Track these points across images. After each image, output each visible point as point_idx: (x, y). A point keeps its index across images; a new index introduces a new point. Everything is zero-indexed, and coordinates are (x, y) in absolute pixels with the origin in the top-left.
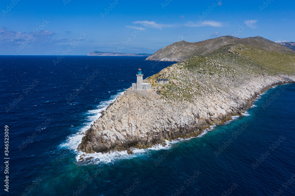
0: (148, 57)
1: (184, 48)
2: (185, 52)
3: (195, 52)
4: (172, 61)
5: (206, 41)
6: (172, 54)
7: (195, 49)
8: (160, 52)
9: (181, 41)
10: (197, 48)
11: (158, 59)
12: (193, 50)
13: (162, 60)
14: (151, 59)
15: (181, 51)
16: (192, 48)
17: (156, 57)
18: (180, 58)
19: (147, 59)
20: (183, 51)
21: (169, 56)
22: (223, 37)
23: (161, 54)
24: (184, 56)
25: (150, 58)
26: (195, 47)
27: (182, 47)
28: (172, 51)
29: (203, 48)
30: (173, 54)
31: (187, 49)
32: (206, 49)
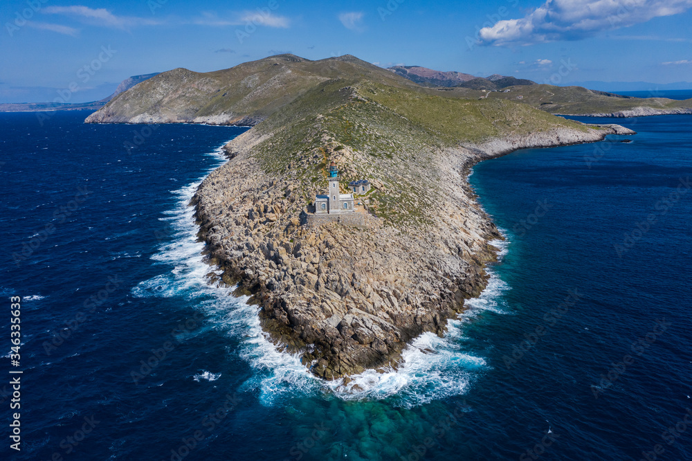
0: (92, 115)
1: (188, 88)
2: (193, 98)
3: (220, 96)
4: (163, 121)
5: (238, 67)
6: (159, 103)
7: (217, 88)
8: (124, 99)
9: (178, 70)
10: (221, 86)
11: (121, 120)
12: (213, 90)
13: (136, 120)
14: (100, 118)
15: (184, 96)
16: (210, 88)
17: (116, 113)
18: (183, 113)
19: (88, 120)
20: (187, 95)
21: (156, 107)
22: (274, 57)
23: (127, 105)
24: (191, 106)
25: (99, 116)
26: (217, 85)
27: (184, 86)
28: (159, 97)
29: (239, 86)
30: (164, 103)
31: (197, 90)
32: (247, 90)
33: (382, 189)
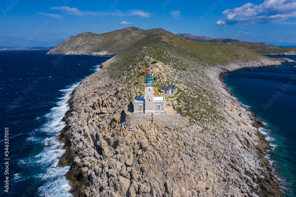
0: (50, 51)
1: (91, 40)
2: (92, 44)
3: (104, 44)
4: (79, 54)
5: (113, 32)
6: (78, 46)
7: (103, 41)
8: (64, 44)
9: (87, 32)
10: (105, 39)
11: (62, 53)
12: (101, 41)
13: (68, 53)
14: (53, 53)
15: (89, 43)
16: (100, 40)
17: (60, 50)
18: (88, 51)
19: (48, 53)
20: (90, 43)
21: (76, 48)
22: (128, 28)
23: (65, 47)
24: (92, 48)
25: (53, 51)
26: (103, 39)
27: (89, 39)
28: (78, 44)
29: (112, 39)
30: (80, 46)
31: (94, 41)
32: (116, 41)
33: (185, 91)
